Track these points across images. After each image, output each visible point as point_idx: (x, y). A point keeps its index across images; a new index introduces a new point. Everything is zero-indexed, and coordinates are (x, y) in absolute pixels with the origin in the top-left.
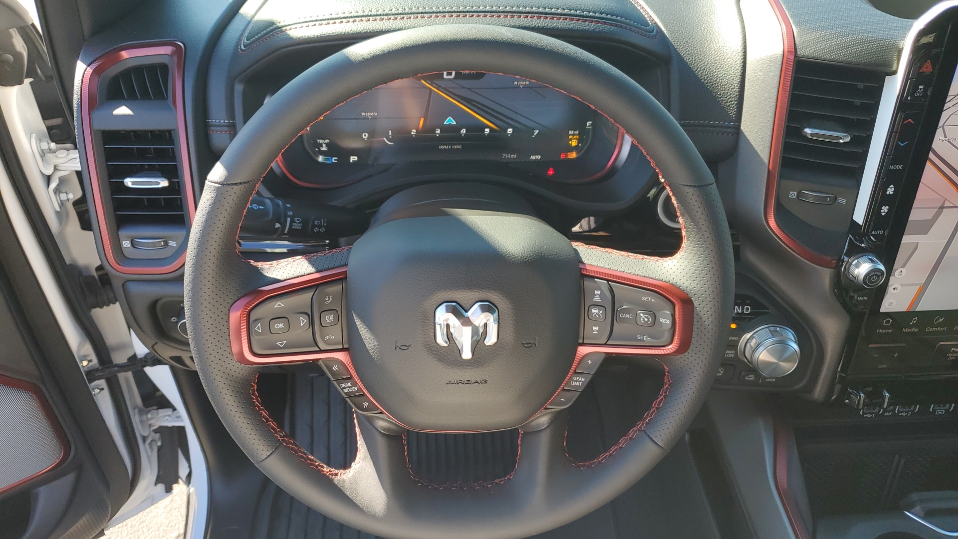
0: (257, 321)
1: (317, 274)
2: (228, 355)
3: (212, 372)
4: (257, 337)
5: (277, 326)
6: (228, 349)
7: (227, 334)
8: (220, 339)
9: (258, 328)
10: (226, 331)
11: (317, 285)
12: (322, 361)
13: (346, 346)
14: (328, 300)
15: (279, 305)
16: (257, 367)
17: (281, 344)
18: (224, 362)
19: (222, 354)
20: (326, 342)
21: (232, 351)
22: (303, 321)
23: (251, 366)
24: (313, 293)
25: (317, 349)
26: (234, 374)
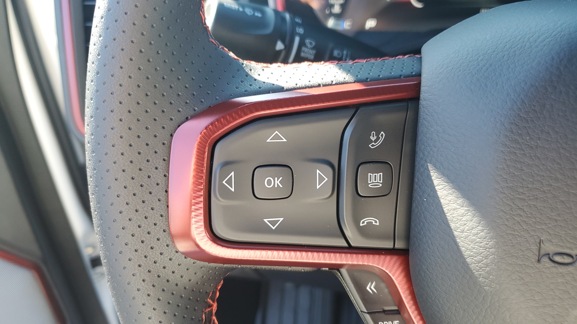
0: (229, 167)
1: (356, 84)
2: (161, 235)
3: (124, 268)
4: (224, 202)
5: (269, 182)
6: (161, 222)
7: (162, 186)
8: (147, 197)
9: (229, 182)
10: (161, 180)
11: (357, 107)
12: (348, 271)
13: (399, 245)
14: (375, 141)
15: (277, 137)
16: (221, 268)
17: (273, 223)
18: (152, 248)
19: (149, 230)
20: (363, 232)
21: (169, 226)
22: (321, 179)
23: (207, 263)
24: (346, 121)
25: (342, 243)
26: (171, 277)
